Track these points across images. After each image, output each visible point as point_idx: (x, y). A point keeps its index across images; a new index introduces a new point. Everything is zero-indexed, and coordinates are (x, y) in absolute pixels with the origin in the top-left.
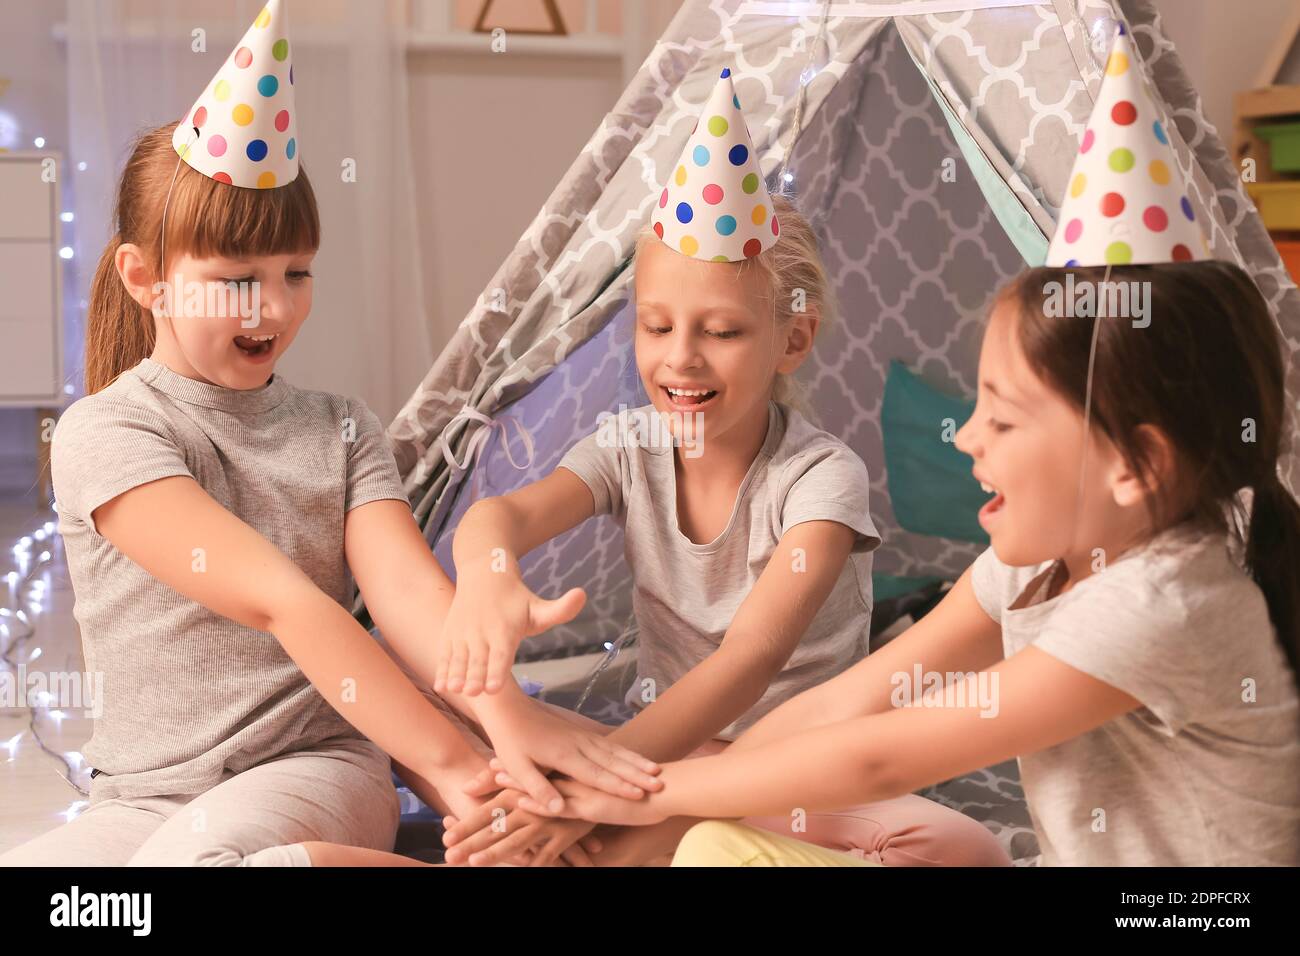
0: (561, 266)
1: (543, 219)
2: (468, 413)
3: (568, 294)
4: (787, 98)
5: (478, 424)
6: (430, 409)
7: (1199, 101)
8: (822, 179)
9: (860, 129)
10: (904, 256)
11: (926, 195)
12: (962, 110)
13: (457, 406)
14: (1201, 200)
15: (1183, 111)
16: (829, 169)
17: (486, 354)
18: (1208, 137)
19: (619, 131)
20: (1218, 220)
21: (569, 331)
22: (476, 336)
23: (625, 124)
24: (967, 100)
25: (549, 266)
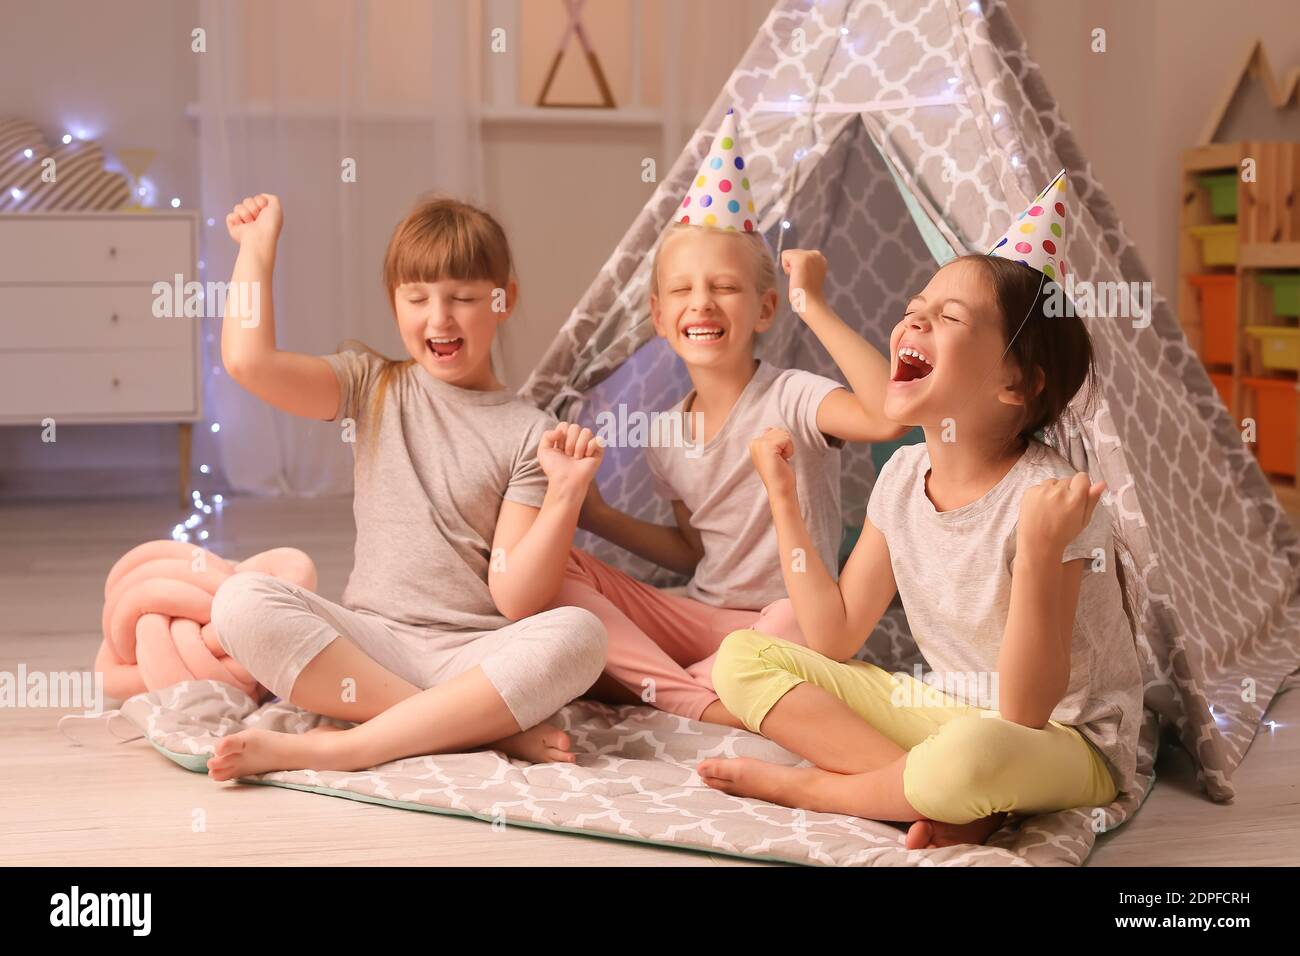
0: (631, 288)
1: (618, 255)
2: (568, 391)
3: (635, 308)
4: (787, 169)
5: (575, 399)
6: (540, 388)
7: (1089, 166)
8: (818, 227)
9: (846, 189)
10: (879, 282)
11: (894, 237)
12: (907, 176)
13: (558, 387)
14: (1088, 236)
15: (1077, 173)
16: (823, 219)
17: (579, 350)
18: (1096, 193)
19: (669, 194)
20: (1104, 251)
21: (638, 333)
22: (572, 337)
23: (674, 188)
24: (910, 169)
25: (622, 288)
